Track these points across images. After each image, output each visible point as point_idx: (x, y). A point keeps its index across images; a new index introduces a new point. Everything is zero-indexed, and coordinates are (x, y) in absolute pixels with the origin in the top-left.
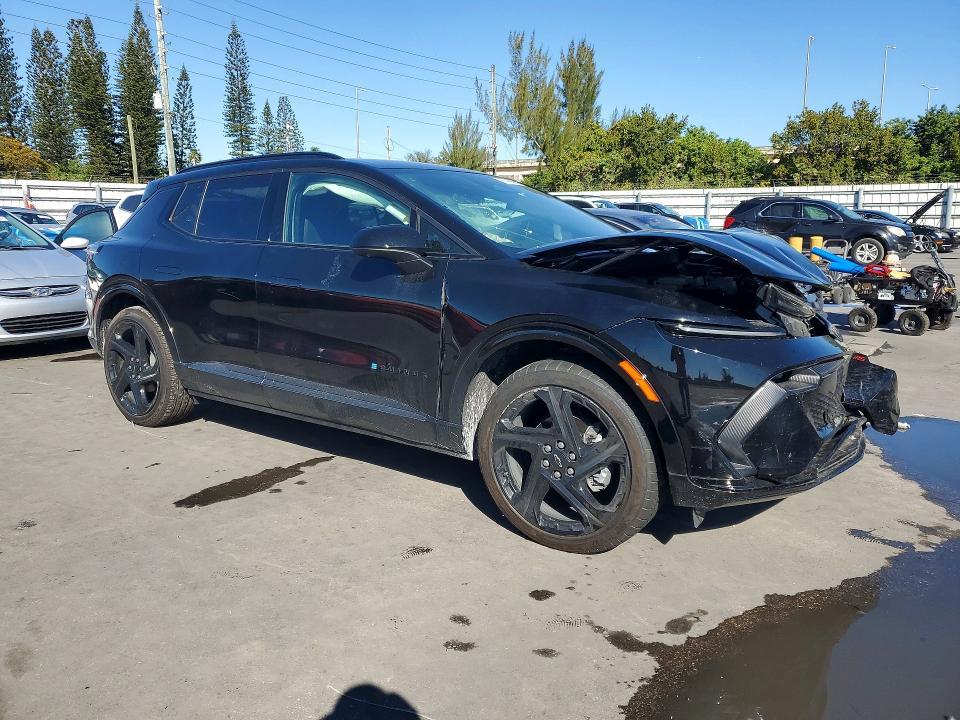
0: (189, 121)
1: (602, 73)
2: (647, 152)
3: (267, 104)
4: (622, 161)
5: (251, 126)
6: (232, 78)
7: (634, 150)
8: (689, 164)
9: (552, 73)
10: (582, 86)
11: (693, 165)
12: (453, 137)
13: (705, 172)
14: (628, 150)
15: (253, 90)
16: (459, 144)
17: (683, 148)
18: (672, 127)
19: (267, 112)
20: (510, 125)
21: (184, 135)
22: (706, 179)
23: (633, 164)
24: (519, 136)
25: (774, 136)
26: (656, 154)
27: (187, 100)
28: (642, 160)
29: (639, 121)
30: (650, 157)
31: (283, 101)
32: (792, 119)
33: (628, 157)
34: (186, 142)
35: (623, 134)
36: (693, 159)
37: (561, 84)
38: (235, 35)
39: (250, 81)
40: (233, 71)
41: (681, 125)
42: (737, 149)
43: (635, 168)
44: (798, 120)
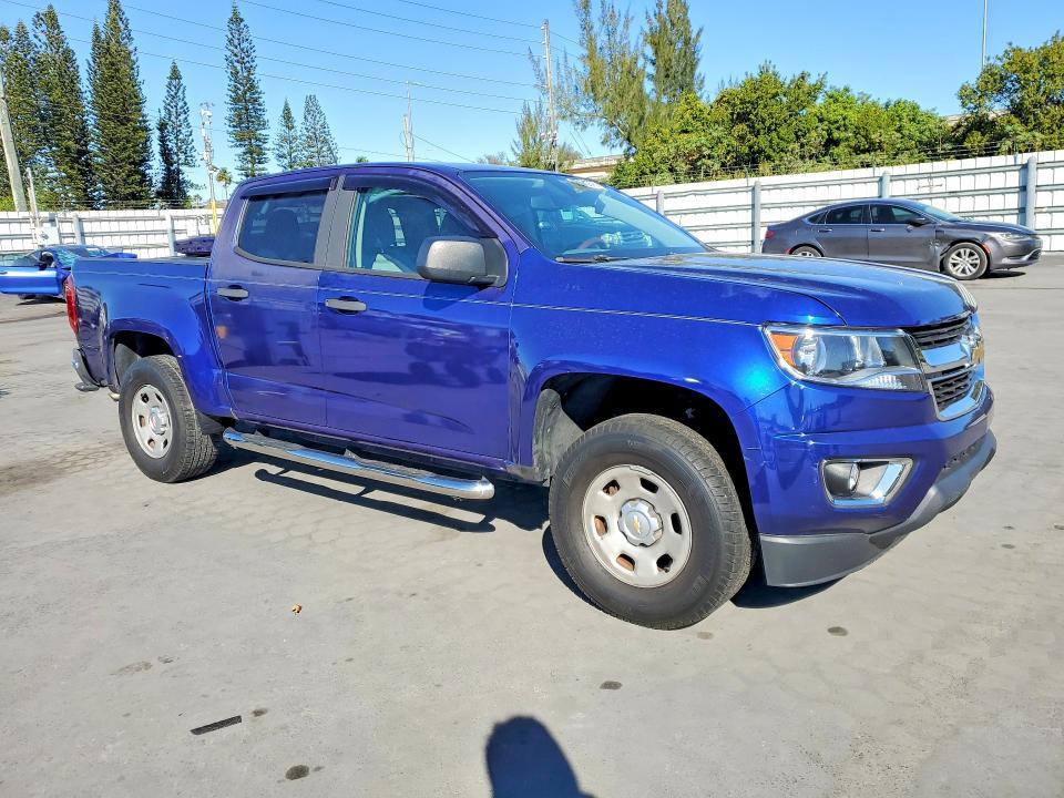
0: (184, 131)
1: (701, 30)
2: (769, 129)
3: (286, 104)
4: (735, 143)
5: (263, 132)
6: (235, 74)
7: (752, 127)
8: (831, 142)
9: (635, 37)
10: (677, 52)
11: (836, 143)
12: (523, 133)
13: (858, 150)
14: (742, 128)
15: (261, 87)
16: (531, 141)
17: (821, 120)
18: (803, 92)
19: (287, 116)
20: (583, 109)
21: (180, 148)
22: (857, 159)
23: (751, 147)
24: (596, 123)
25: (964, 88)
26: (783, 131)
27: (181, 104)
28: (762, 141)
29: (755, 86)
30: (774, 134)
31: (311, 101)
32: (992, 61)
33: (742, 138)
34: (182, 156)
35: (734, 105)
36: (836, 135)
37: (649, 51)
38: (236, 20)
39: (257, 75)
40: (236, 64)
41: (817, 88)
42: (901, 114)
43: (754, 153)
44: (999, 64)
